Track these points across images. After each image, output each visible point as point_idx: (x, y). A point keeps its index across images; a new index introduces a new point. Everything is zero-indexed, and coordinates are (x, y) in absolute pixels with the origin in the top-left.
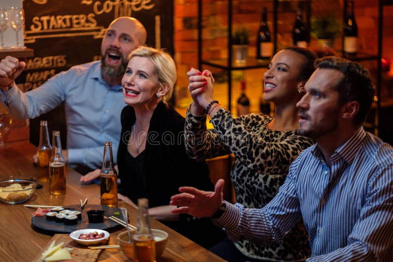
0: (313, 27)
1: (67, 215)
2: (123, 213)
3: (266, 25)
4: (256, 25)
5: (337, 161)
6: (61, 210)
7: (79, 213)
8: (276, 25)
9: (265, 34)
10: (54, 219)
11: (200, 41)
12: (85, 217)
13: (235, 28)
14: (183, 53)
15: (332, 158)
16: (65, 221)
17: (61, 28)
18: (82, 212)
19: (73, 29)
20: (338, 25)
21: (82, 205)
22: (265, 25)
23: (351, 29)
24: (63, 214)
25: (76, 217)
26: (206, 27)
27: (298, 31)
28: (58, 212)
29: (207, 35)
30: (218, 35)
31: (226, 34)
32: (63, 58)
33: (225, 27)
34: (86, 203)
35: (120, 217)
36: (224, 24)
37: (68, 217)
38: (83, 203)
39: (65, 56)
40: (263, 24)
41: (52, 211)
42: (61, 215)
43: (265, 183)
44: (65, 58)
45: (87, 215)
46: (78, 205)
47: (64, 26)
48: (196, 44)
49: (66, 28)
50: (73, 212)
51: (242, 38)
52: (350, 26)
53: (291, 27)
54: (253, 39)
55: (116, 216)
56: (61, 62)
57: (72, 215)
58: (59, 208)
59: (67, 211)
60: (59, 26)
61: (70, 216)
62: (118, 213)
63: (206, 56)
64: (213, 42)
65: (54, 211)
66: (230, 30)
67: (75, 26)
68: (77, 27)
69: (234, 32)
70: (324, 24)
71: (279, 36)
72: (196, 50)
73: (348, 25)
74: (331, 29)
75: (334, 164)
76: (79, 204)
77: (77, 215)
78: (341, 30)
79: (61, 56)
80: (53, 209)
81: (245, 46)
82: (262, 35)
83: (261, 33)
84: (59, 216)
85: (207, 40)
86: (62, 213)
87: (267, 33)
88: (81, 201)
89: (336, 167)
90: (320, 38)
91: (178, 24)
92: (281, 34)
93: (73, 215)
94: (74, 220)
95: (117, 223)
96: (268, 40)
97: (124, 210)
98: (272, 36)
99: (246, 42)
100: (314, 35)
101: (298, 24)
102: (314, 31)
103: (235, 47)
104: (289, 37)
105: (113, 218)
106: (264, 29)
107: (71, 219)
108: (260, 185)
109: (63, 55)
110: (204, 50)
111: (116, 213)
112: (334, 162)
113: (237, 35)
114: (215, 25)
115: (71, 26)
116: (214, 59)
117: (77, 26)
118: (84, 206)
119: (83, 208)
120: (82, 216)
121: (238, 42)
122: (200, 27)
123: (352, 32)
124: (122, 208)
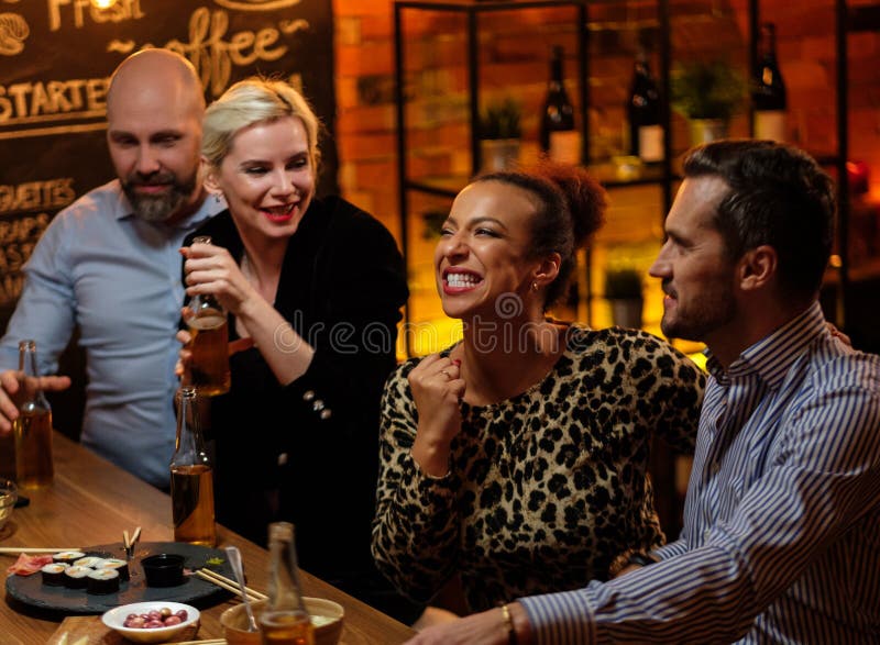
0: (676, 91)
1: (94, 568)
2: (231, 560)
3: (563, 89)
4: (538, 90)
5: (744, 377)
6: (78, 559)
7: (122, 563)
8: (585, 88)
9: (560, 111)
10: (61, 580)
11: (401, 134)
12: (138, 574)
13: (487, 98)
14: (359, 163)
15: (733, 368)
16: (88, 585)
17: (60, 111)
18: (128, 560)
19: (89, 114)
20: (738, 83)
21: (128, 545)
22: (558, 88)
23: (769, 92)
24: (82, 568)
25: (116, 574)
26: (413, 98)
27: (639, 100)
28: (71, 562)
29: (417, 118)
30: (444, 116)
31: (465, 114)
32: (67, 185)
33: (463, 97)
34: (138, 539)
35: (225, 569)
36: (459, 90)
37: (96, 575)
38: (130, 539)
39: (70, 180)
40: (555, 86)
41: (55, 561)
42: (79, 570)
43: (552, 526)
44: (72, 186)
45: (142, 568)
46: (118, 544)
47: (67, 106)
48: (391, 140)
49: (73, 110)
50: (107, 562)
51: (504, 122)
52: (767, 86)
53: (623, 93)
54: (531, 123)
55: (211, 567)
56: (62, 195)
57: (105, 569)
58: (74, 553)
59: (94, 560)
60: (55, 107)
61: (101, 572)
62: (217, 561)
63: (416, 170)
64: (434, 135)
65: (61, 561)
66: (474, 104)
67: (94, 105)
68: (98, 110)
69: (483, 110)
70: (704, 81)
71: (594, 115)
72: (392, 156)
73: (763, 83)
74: (721, 94)
75: (737, 384)
76: (121, 541)
77: (117, 569)
78: (746, 94)
79: (61, 180)
80: (57, 557)
81: (513, 142)
82: (554, 113)
83: (550, 110)
84: (73, 572)
85: (417, 131)
86: (80, 564)
87: (564, 108)
88: (126, 534)
89: (740, 389)
90: (694, 116)
91: (346, 93)
92: (600, 110)
93: (107, 570)
94: (110, 580)
95: (216, 585)
96: (566, 125)
97: (233, 552)
98: (578, 117)
99: (514, 133)
100: (679, 109)
101: (639, 84)
102: (679, 99)
103: (488, 144)
104: (618, 115)
105: (204, 573)
106: (557, 98)
107: (104, 578)
108: (540, 535)
109: (66, 177)
110: (412, 154)
111: (212, 561)
112: (737, 379)
113: (491, 114)
114: (438, 92)
115: (85, 107)
116: (435, 176)
117: (99, 105)
118: (133, 546)
119: (130, 551)
120: (130, 571)
121: (494, 134)
122: (400, 100)
123: (774, 99)
124: (229, 549)
